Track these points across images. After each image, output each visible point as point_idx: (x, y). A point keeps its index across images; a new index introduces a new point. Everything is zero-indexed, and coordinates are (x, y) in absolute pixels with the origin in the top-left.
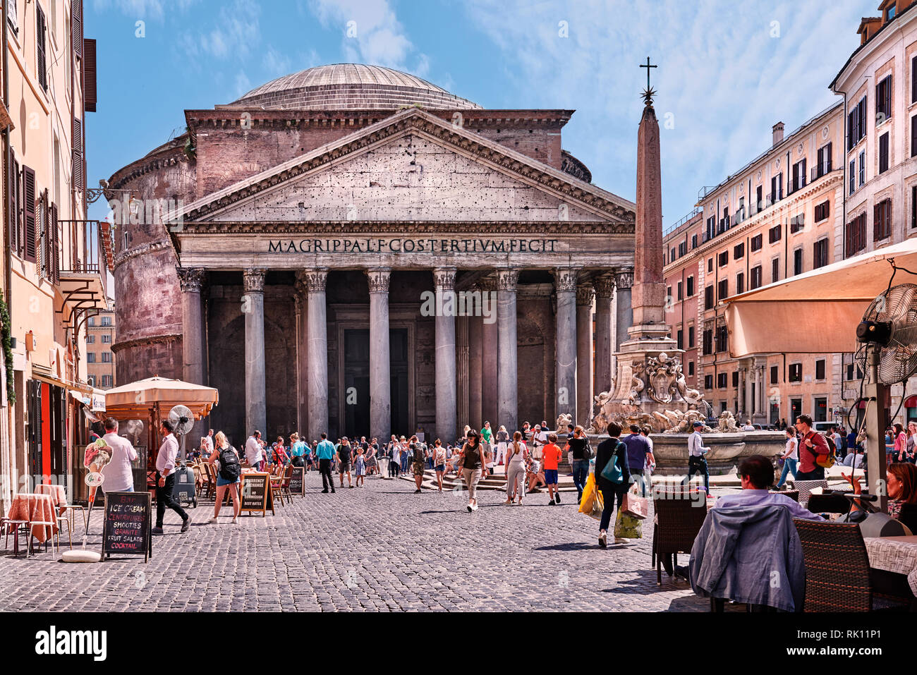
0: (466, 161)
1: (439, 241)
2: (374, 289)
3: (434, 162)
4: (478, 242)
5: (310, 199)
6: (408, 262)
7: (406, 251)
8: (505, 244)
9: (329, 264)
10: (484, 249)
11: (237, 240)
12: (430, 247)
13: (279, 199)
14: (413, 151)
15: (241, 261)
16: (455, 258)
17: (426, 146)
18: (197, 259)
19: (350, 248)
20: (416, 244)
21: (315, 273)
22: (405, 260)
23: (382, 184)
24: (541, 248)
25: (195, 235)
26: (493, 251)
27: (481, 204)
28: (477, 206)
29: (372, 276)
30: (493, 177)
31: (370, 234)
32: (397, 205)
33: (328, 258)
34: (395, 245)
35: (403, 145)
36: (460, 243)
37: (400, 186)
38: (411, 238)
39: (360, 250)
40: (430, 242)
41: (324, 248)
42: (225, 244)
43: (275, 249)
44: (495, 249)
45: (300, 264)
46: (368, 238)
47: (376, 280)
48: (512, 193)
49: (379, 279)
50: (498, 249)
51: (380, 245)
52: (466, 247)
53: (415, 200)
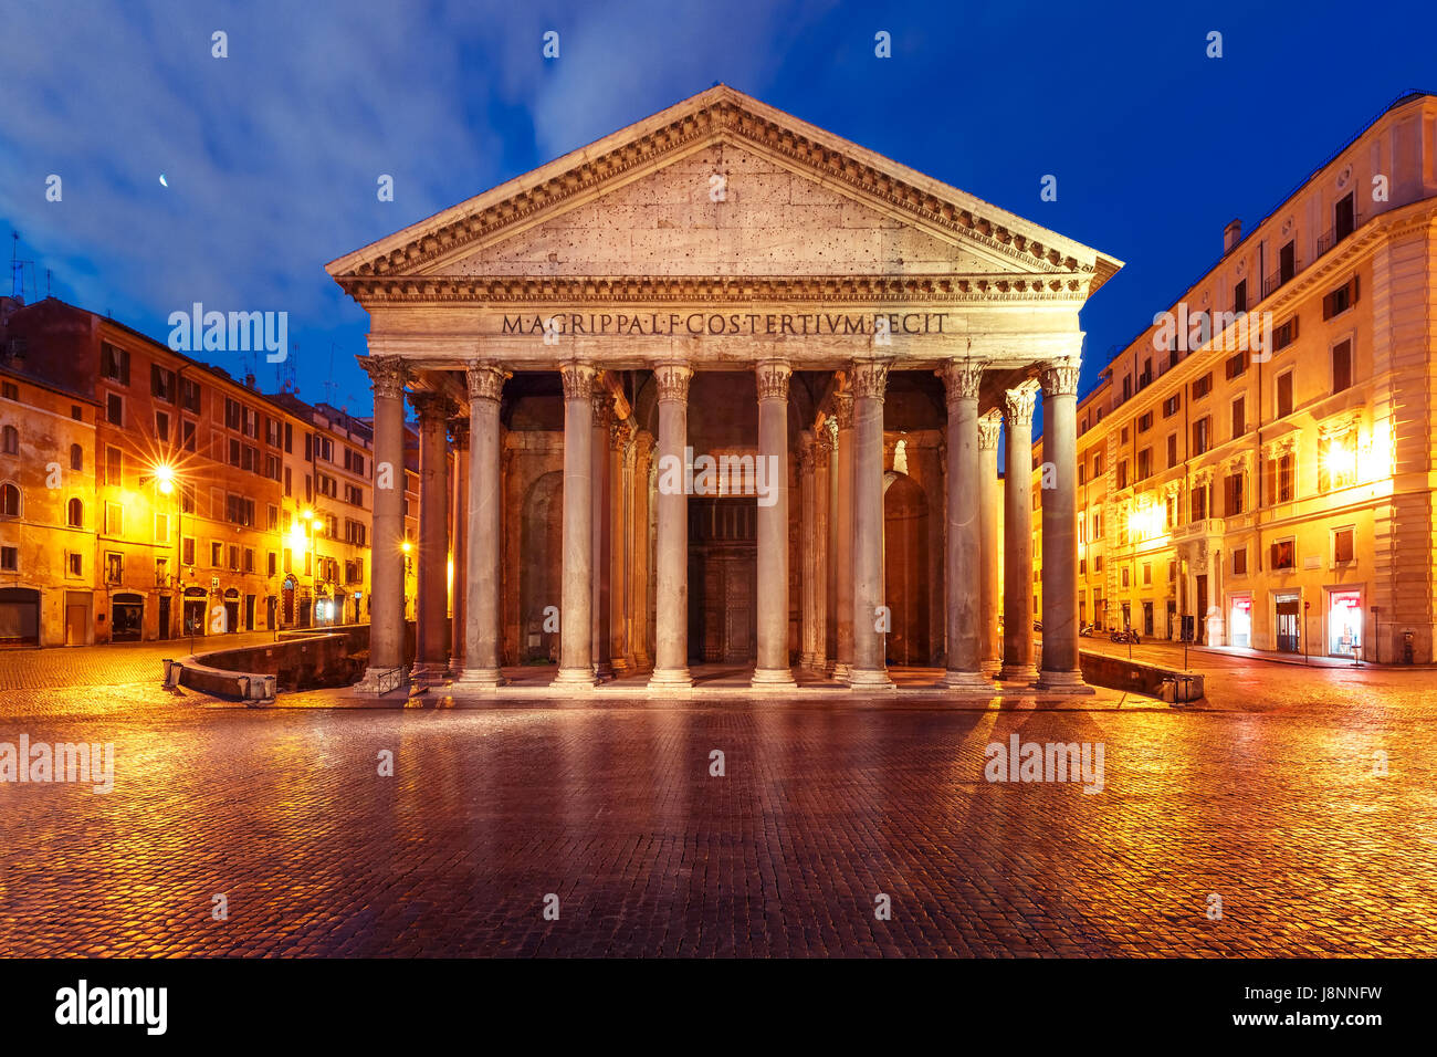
0: (805, 185)
1: (763, 317)
2: (663, 396)
3: (756, 187)
4: (823, 317)
5: (567, 248)
6: (715, 350)
7: (712, 332)
8: (866, 321)
9: (594, 354)
10: (833, 330)
11: (454, 312)
12: (749, 326)
13: (519, 248)
14: (724, 170)
15: (460, 348)
16: (787, 344)
17: (744, 161)
18: (392, 345)
19: (625, 329)
20: (727, 320)
21: (572, 368)
22: (712, 348)
23: (677, 223)
24: (923, 328)
25: (388, 304)
26: (846, 332)
27: (829, 255)
28: (821, 258)
29: (660, 373)
30: (848, 211)
31: (655, 304)
32: (698, 258)
33: (591, 343)
34: (695, 324)
35: (710, 161)
36: (795, 320)
37: (704, 227)
38: (720, 312)
39: (642, 332)
40: (749, 319)
41: (587, 328)
42: (437, 321)
43: (512, 329)
44: (849, 329)
45: (549, 353)
46: (654, 311)
47: (665, 380)
48: (878, 237)
49: (669, 378)
50: (854, 330)
51: (672, 323)
52: (805, 327)
53: (727, 249)
